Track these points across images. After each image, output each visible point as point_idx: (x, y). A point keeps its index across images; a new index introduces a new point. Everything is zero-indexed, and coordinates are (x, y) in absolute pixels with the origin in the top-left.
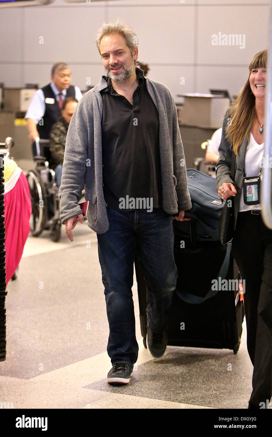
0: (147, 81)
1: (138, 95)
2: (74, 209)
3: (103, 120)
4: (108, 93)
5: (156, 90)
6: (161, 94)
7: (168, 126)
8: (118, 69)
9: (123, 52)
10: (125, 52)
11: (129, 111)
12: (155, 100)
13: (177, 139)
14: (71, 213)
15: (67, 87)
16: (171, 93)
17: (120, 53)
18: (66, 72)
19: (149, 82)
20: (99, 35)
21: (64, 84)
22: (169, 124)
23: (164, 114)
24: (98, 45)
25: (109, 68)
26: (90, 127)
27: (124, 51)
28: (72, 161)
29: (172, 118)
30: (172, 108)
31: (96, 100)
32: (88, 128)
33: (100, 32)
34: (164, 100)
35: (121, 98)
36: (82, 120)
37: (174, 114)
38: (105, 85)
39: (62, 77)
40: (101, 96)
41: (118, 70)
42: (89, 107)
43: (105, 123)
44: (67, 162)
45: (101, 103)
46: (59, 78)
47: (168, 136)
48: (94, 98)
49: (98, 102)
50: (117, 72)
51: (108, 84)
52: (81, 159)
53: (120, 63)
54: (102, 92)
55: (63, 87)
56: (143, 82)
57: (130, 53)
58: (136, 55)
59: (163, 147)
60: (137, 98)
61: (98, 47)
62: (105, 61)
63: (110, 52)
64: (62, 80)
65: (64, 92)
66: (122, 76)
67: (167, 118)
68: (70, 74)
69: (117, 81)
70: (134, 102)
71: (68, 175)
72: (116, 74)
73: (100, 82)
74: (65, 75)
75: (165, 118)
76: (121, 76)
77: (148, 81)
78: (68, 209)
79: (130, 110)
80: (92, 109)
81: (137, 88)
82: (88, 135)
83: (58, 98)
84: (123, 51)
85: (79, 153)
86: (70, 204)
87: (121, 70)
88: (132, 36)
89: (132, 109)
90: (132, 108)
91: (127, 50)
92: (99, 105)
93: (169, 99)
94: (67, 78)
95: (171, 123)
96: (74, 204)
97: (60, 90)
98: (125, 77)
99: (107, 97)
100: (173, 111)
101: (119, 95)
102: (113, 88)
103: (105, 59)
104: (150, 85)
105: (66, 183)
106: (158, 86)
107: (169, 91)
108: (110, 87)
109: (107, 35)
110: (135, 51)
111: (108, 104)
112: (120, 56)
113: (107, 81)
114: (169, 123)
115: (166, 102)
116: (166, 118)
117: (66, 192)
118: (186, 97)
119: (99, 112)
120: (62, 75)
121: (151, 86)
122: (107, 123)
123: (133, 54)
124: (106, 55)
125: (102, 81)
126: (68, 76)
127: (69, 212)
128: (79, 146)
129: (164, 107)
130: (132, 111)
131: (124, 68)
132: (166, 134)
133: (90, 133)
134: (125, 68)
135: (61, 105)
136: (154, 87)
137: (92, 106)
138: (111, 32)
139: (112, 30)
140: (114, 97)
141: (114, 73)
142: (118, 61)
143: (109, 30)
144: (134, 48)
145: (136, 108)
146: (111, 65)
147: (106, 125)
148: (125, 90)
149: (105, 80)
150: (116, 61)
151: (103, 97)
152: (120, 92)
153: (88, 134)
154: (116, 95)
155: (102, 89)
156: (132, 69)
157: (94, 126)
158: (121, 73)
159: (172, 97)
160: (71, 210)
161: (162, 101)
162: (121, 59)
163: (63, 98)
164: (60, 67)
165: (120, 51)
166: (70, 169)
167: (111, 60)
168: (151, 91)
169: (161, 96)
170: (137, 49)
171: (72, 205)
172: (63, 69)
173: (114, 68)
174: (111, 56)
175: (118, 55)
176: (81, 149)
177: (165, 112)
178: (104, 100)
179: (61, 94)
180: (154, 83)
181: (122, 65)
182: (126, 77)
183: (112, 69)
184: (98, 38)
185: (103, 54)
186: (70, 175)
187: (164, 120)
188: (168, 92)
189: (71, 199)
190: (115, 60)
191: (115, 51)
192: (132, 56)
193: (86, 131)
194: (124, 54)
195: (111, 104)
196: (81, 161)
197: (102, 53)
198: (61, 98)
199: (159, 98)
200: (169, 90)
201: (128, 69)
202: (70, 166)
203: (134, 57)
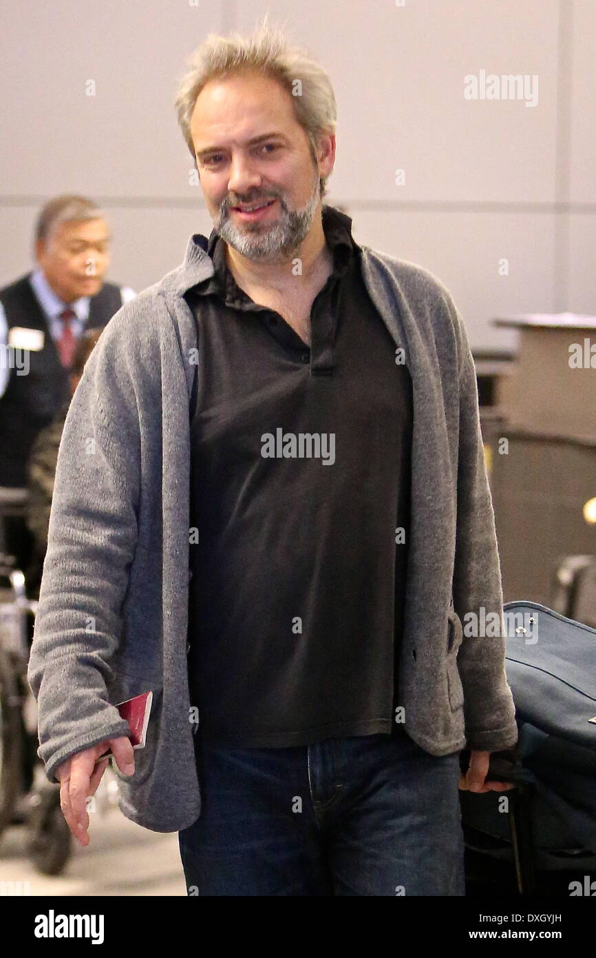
0: (365, 255)
1: (329, 306)
2: (97, 718)
3: (196, 400)
4: (217, 300)
5: (400, 291)
6: (420, 306)
7: (445, 425)
8: (260, 209)
9: (280, 146)
10: (288, 147)
11: (296, 369)
12: (395, 326)
13: (477, 477)
14: (85, 733)
15: (94, 288)
16: (453, 301)
17: (271, 148)
18: (92, 232)
19: (374, 260)
20: (188, 81)
21: (82, 279)
22: (448, 419)
23: (432, 377)
24: (185, 116)
25: (224, 203)
26: (148, 423)
27: (288, 142)
28: (78, 543)
29: (458, 396)
30: (460, 359)
31: (170, 324)
32: (142, 430)
33: (194, 68)
34: (429, 325)
35: (267, 320)
36: (119, 397)
37: (466, 381)
38: (206, 270)
39: (75, 251)
40: (188, 310)
41: (260, 214)
42: (145, 353)
43: (204, 414)
44: (64, 548)
45: (191, 338)
46: (65, 255)
47: (445, 462)
48: (164, 318)
49: (178, 335)
50: (256, 223)
51: (217, 264)
52: (112, 539)
53: (270, 188)
54: (193, 296)
55: (78, 288)
56: (351, 261)
57: (307, 151)
58: (327, 160)
59: (431, 500)
60: (329, 321)
61: (185, 126)
62: (211, 179)
63: (234, 141)
64: (75, 262)
65: (82, 309)
66: (276, 237)
67: (442, 393)
68: (106, 240)
69: (256, 255)
70: (315, 335)
71: (65, 596)
72: (254, 229)
73: (185, 260)
74: (85, 245)
75: (436, 395)
76: (274, 236)
77: (369, 255)
78: (73, 719)
79: (297, 365)
80: (155, 356)
81: (330, 280)
82: (143, 457)
83: (57, 330)
84: (283, 143)
85: (104, 519)
86: (79, 700)
87: (274, 213)
88: (316, 87)
89: (308, 362)
90: (308, 358)
91: (297, 136)
92: (183, 342)
93: (447, 322)
94: (92, 256)
95: (453, 417)
96: (96, 699)
97: (68, 299)
98: (286, 240)
99: (212, 313)
100: (462, 370)
101: (258, 306)
102: (233, 280)
103: (214, 171)
104: (375, 270)
105: (60, 625)
106: (408, 276)
107: (446, 295)
108: (223, 276)
109: (225, 78)
110: (323, 143)
111: (216, 340)
112: (272, 159)
113: (211, 255)
114: (449, 416)
115: (438, 335)
116: (438, 395)
117: (59, 656)
118: (527, 328)
119: (182, 372)
120: (77, 245)
121: (378, 275)
122: (212, 412)
123: (319, 154)
124: (217, 154)
125: (193, 255)
126: (98, 247)
127: (79, 728)
128: (104, 493)
129: (432, 355)
130: (307, 369)
131: (284, 207)
132: (440, 454)
133: (149, 450)
134: (290, 208)
135: (66, 358)
136: (393, 276)
137: (155, 345)
138: (237, 68)
139: (243, 61)
140: (239, 314)
141: (245, 223)
142: (263, 178)
143: (230, 60)
144: (324, 132)
145: (323, 358)
146: (237, 195)
147: (208, 420)
148: (280, 291)
149: (205, 248)
150: (256, 180)
151: (199, 315)
152: (261, 297)
153: (139, 451)
154: (247, 307)
155: (192, 285)
156: (313, 212)
157: (164, 421)
158: (275, 224)
159: (458, 319)
160: (85, 722)
161: (424, 330)
162: (275, 171)
163: (76, 329)
164: (69, 212)
165: (271, 141)
166: (74, 572)
167: (237, 175)
168: (380, 292)
169: (419, 314)
170: (333, 138)
171: (87, 703)
172: (79, 221)
173: (245, 204)
174: (237, 161)
175: (263, 157)
176: (113, 505)
177: (436, 373)
178: (201, 326)
179: (68, 315)
180: (389, 262)
181: (276, 195)
182: (291, 240)
183: (238, 210)
184: (185, 90)
185: (205, 152)
186: (73, 595)
187: (431, 400)
188: (444, 298)
189: (82, 683)
190: (252, 172)
191: (254, 141)
192: (315, 161)
193: (134, 439)
194: (285, 151)
195: (227, 340)
196: (114, 548)
197: (200, 146)
198: (67, 331)
199: (412, 318)
200: (447, 290)
201: (300, 212)
202: (74, 564)
203: (320, 164)
